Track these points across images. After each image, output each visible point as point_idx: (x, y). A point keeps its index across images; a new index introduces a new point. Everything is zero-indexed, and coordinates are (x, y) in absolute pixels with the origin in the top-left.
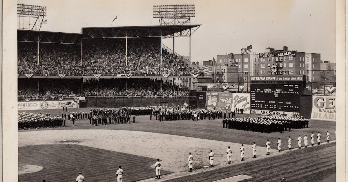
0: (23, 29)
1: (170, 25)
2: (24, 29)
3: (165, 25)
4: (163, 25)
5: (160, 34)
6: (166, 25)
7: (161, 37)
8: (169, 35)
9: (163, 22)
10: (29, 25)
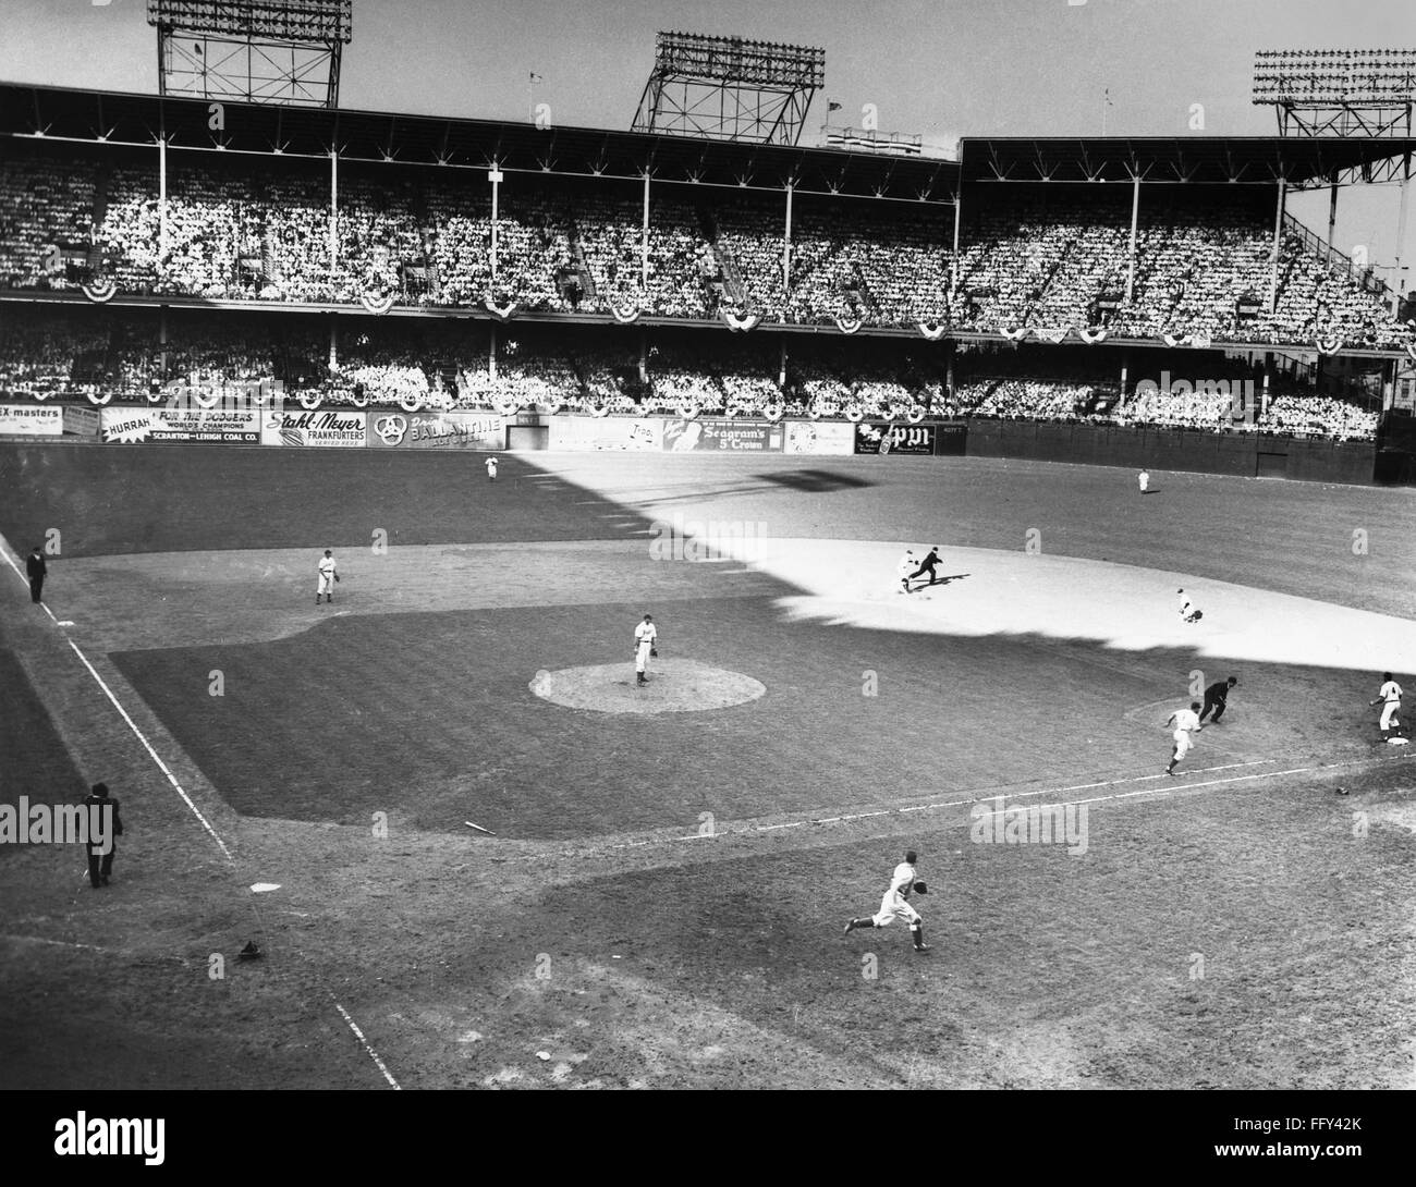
0: (735, 135)
1: (1320, 135)
2: (739, 139)
3: (1303, 134)
4: (1292, 133)
5: (1277, 169)
6: (1306, 135)
7: (1281, 182)
8: (1316, 179)
9: (1292, 122)
10: (758, 121)
